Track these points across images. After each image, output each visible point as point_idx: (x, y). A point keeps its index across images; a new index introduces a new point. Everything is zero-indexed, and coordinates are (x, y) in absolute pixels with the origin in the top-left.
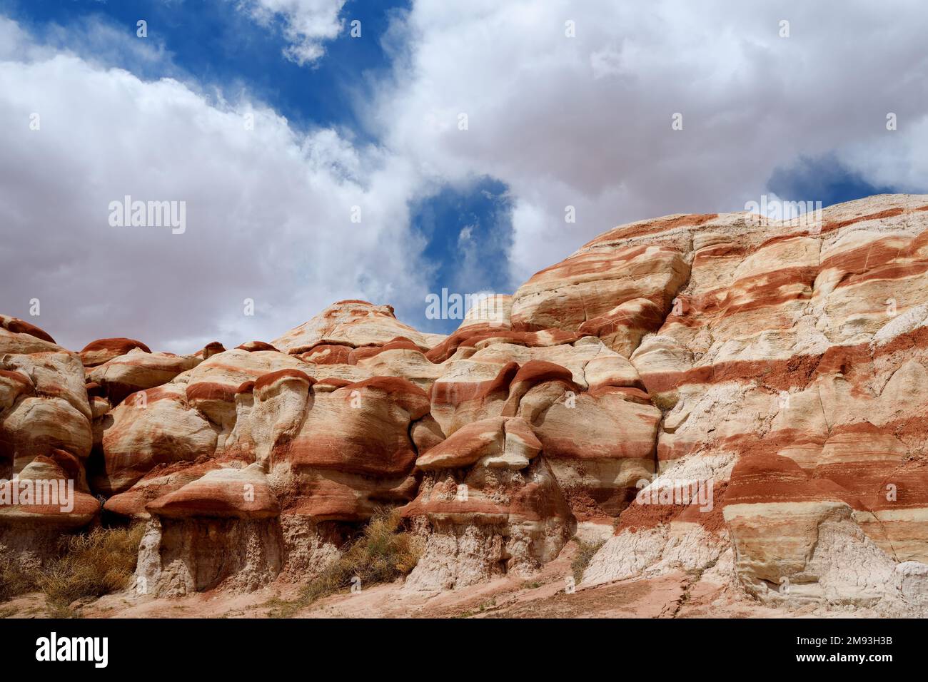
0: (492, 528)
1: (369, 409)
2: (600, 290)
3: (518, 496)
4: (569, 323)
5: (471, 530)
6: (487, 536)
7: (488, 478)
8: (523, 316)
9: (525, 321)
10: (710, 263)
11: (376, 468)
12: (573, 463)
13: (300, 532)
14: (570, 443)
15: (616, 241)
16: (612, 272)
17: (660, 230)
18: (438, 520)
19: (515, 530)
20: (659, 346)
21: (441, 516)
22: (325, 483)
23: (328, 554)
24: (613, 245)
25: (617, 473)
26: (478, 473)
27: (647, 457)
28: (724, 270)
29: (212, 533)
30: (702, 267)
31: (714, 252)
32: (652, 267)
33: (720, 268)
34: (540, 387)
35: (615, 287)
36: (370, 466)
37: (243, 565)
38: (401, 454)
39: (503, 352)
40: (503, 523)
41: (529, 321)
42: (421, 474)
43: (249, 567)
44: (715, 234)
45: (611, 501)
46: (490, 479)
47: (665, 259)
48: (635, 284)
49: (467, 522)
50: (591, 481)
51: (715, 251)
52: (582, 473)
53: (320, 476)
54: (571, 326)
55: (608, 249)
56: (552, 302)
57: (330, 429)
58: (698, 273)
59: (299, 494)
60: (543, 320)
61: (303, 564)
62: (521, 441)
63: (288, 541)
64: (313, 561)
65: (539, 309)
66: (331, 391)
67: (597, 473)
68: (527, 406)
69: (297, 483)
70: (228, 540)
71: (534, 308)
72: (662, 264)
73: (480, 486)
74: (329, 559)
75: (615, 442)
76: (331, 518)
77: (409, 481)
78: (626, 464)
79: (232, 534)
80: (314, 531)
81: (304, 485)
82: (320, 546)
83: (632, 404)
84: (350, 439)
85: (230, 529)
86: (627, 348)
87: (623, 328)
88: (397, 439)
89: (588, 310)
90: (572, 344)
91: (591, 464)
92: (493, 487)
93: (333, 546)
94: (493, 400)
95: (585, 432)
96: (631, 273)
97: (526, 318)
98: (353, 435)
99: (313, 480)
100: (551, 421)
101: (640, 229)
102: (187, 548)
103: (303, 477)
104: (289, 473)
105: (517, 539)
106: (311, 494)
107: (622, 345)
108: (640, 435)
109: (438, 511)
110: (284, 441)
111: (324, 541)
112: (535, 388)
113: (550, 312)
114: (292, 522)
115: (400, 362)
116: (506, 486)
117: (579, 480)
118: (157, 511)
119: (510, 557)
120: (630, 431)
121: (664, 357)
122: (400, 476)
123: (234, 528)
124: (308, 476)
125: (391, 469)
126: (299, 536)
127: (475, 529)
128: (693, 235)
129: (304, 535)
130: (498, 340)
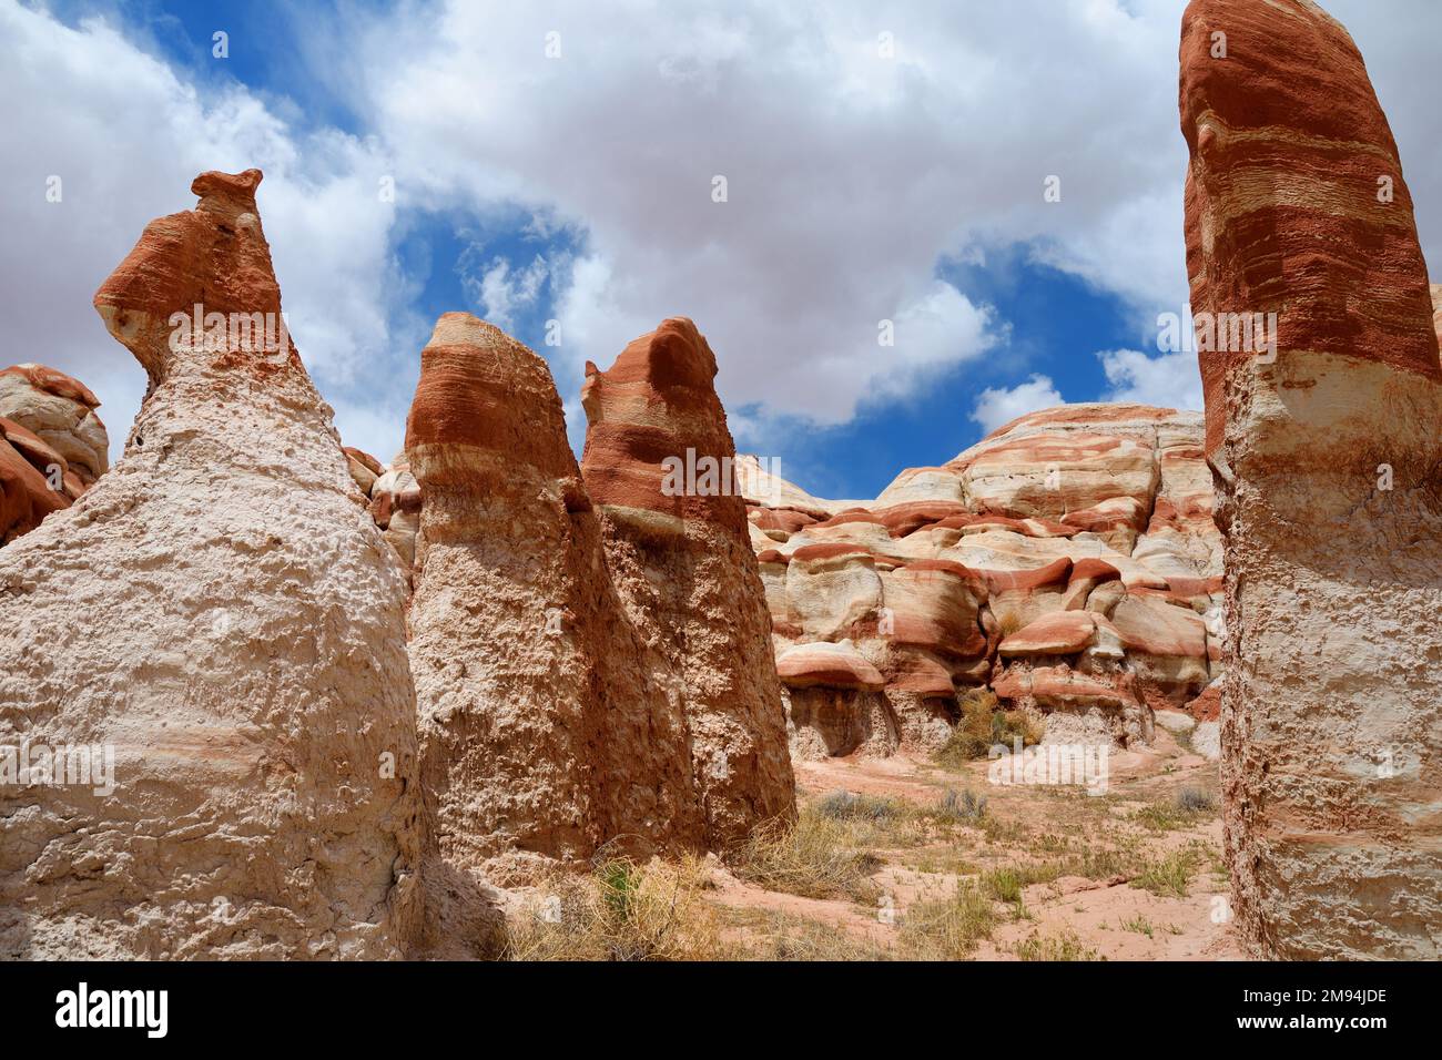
0: (1111, 709)
1: (947, 593)
2: (1078, 481)
3: (1123, 683)
4: (1048, 513)
5: (1095, 710)
6: (1108, 717)
7: (1094, 666)
8: (1000, 501)
9: (1004, 506)
10: (1182, 465)
11: (955, 650)
12: (1143, 658)
13: (909, 707)
14: (1139, 639)
15: (1069, 425)
16: (1086, 462)
17: (1113, 418)
18: (1065, 701)
19: (1129, 712)
20: (1167, 551)
21: (1068, 697)
22: (928, 662)
23: (940, 728)
24: (1067, 429)
25: (1179, 669)
26: (1086, 661)
27: (1202, 657)
28: (1197, 474)
29: (839, 703)
30: (1174, 469)
31: (1184, 454)
32: (1131, 464)
33: (1191, 472)
34: (1106, 585)
35: (1093, 480)
36: (951, 648)
37: (870, 735)
38: (975, 638)
39: (1011, 540)
40: (1119, 706)
41: (1009, 506)
42: (1009, 660)
43: (876, 736)
44: (1180, 434)
45: (1174, 693)
46: (1096, 667)
47: (1144, 457)
48: (1116, 479)
49: (1090, 704)
50: (1158, 674)
51: (1185, 452)
52: (1151, 667)
53: (921, 655)
54: (1050, 516)
55: (1064, 433)
56: (1031, 489)
57: (913, 610)
58: (1169, 474)
59: (898, 671)
60: (1023, 507)
61: (917, 737)
62: (1116, 635)
63: (900, 714)
64: (925, 734)
65: (1018, 495)
66: (891, 570)
67: (1164, 667)
68: (1099, 602)
69: (897, 660)
70: (851, 711)
71: (1012, 493)
72: (1141, 462)
73: (1088, 672)
74: (942, 732)
75: (1173, 642)
76: (940, 695)
77: (983, 665)
78: (1186, 661)
79: (855, 705)
80: (922, 707)
81: (904, 663)
82: (930, 721)
83: (1175, 607)
84: (935, 621)
85: (852, 701)
86: (1127, 548)
87: (1121, 527)
88: (970, 624)
89: (1068, 501)
90: (1069, 537)
91: (1159, 659)
92: (1100, 675)
93: (944, 721)
94: (1049, 592)
95: (1148, 630)
96: (1108, 467)
97: (1004, 503)
98: (937, 618)
99: (914, 658)
100: (1119, 617)
101: (1090, 414)
102: (815, 716)
103: (902, 655)
104: (885, 650)
105: (1132, 721)
106: (912, 671)
107: (1121, 544)
108: (1192, 636)
109: (1065, 693)
110: (871, 617)
111: (934, 716)
112: (1102, 585)
113: (1029, 500)
114: (898, 696)
115: (869, 537)
116: (1112, 674)
117: (1149, 674)
118: (785, 680)
119: (1127, 735)
120: (1182, 632)
121: (1175, 562)
122: (974, 660)
123: (857, 700)
124: (908, 654)
125: (967, 652)
126: (908, 711)
127: (1099, 711)
128: (1157, 431)
129: (913, 710)
130: (1001, 528)
